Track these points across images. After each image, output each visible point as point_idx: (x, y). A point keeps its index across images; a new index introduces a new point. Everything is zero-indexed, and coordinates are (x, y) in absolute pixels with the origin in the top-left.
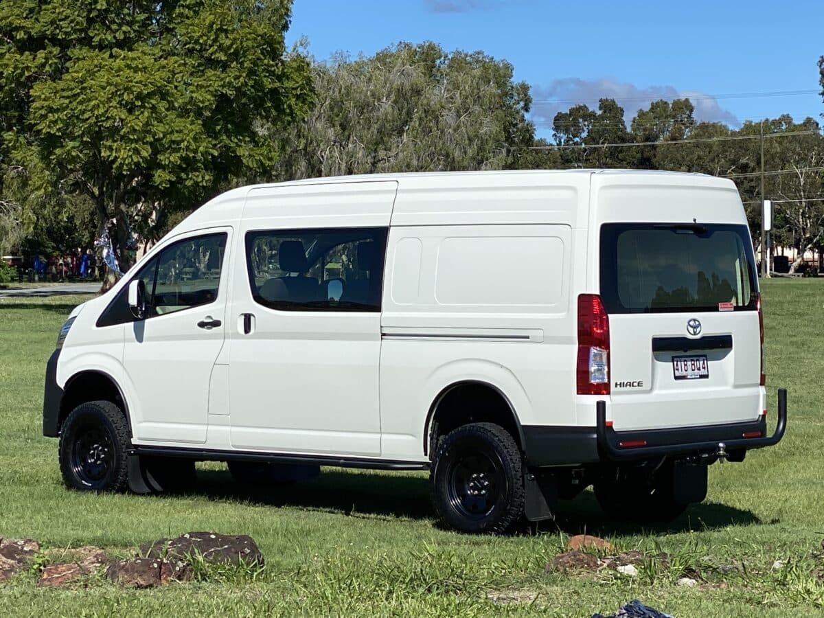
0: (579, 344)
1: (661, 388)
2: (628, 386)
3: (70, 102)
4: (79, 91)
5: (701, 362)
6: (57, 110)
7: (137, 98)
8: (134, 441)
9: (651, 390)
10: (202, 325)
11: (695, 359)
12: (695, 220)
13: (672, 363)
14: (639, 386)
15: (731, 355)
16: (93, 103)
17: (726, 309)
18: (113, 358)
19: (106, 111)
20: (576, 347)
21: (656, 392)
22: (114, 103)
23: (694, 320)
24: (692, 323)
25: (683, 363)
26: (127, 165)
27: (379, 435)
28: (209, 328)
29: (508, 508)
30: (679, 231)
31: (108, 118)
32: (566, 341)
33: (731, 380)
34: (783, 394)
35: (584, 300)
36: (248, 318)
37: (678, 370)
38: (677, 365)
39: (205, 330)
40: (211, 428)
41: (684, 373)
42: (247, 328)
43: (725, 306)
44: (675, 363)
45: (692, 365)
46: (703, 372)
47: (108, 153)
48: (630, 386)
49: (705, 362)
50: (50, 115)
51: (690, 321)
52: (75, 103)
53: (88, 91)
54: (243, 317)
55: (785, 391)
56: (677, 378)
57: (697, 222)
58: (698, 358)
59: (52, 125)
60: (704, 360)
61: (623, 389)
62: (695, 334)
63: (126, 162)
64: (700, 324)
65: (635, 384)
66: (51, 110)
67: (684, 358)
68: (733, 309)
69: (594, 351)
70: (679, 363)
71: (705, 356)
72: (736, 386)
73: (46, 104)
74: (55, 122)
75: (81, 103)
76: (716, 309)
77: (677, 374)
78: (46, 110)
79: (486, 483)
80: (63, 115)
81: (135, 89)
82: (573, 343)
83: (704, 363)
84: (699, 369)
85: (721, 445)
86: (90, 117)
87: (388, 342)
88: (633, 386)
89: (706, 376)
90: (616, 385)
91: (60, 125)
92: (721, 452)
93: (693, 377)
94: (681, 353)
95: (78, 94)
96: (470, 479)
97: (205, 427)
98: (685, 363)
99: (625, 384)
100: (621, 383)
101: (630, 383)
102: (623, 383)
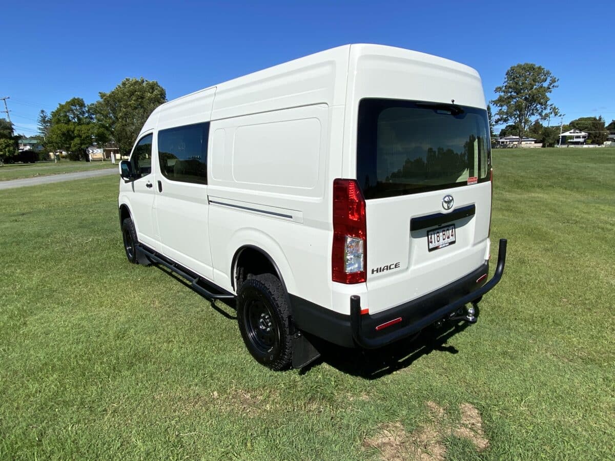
0: (334, 231)
1: (415, 264)
2: (385, 270)
8: (138, 240)
9: (408, 267)
10: (147, 186)
11: (446, 229)
12: (453, 101)
13: (427, 238)
14: (396, 267)
15: (473, 221)
17: (472, 183)
18: (129, 199)
21: (412, 268)
23: (448, 196)
24: (446, 199)
25: (436, 235)
28: (150, 188)
30: (438, 111)
32: (322, 226)
33: (472, 240)
35: (340, 186)
36: (160, 183)
37: (431, 242)
38: (431, 238)
39: (148, 189)
40: (156, 241)
41: (436, 244)
42: (160, 189)
43: (472, 180)
44: (430, 236)
45: (443, 234)
46: (452, 239)
48: (387, 269)
49: (454, 230)
51: (445, 197)
54: (158, 182)
55: (506, 242)
56: (430, 250)
57: (455, 103)
58: (448, 228)
60: (452, 229)
61: (382, 273)
62: (449, 208)
64: (453, 199)
65: (392, 267)
67: (438, 231)
68: (477, 182)
69: (350, 239)
70: (433, 236)
71: (454, 225)
72: (474, 245)
76: (465, 184)
77: (431, 246)
82: (328, 229)
83: (452, 231)
84: (448, 238)
85: (470, 311)
87: (212, 207)
88: (390, 269)
89: (453, 242)
90: (373, 271)
92: (471, 318)
93: (444, 245)
94: (436, 227)
96: (260, 317)
98: (438, 235)
99: (382, 268)
100: (378, 269)
101: (387, 266)
102: (381, 268)
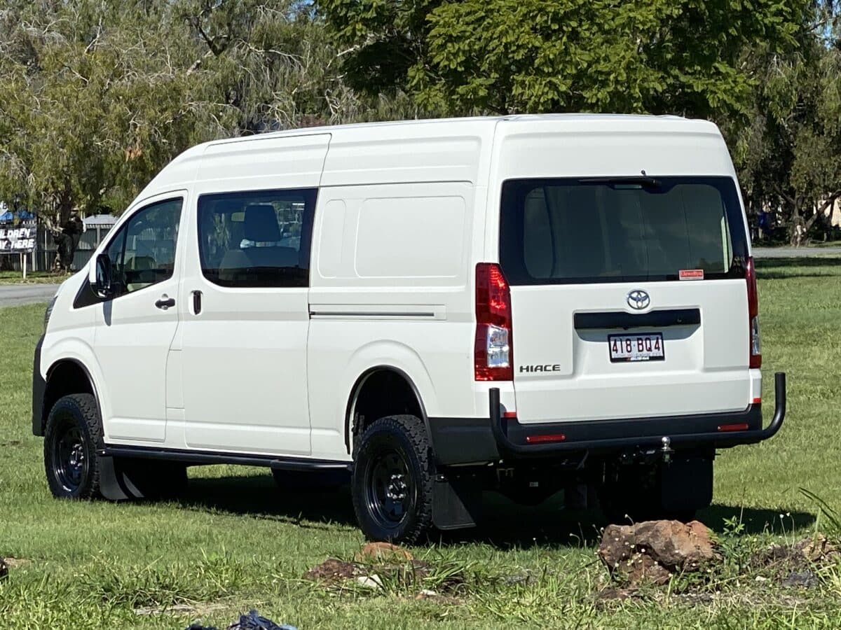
0: (478, 322)
1: (589, 373)
2: (539, 371)
3: (475, 29)
4: (483, 14)
5: (654, 342)
6: (459, 39)
7: (554, 20)
8: (107, 440)
9: (574, 374)
10: (159, 304)
11: (644, 337)
12: (643, 172)
13: (607, 343)
14: (554, 370)
15: (699, 332)
16: (501, 28)
17: (691, 278)
18: (87, 344)
19: (517, 40)
20: (474, 324)
21: (582, 377)
22: (526, 28)
23: (639, 292)
24: (635, 295)
25: (624, 343)
26: (543, 105)
27: (308, 431)
28: (166, 309)
29: (418, 514)
30: (617, 186)
31: (519, 47)
32: (462, 318)
33: (700, 361)
34: (781, 379)
35: (482, 269)
36: (197, 296)
37: (616, 351)
38: (615, 345)
39: (162, 311)
40: (169, 423)
41: (626, 355)
42: (197, 308)
43: (689, 274)
44: (612, 343)
45: (639, 344)
46: (655, 353)
47: (520, 90)
48: (541, 370)
49: (660, 341)
50: (449, 45)
51: (633, 292)
52: (479, 30)
53: (495, 14)
54: (193, 295)
55: (784, 375)
56: (613, 360)
57: (647, 174)
58: (648, 336)
59: (452, 57)
60: (658, 339)
61: (534, 374)
62: (640, 307)
63: (542, 100)
64: (647, 296)
65: (548, 368)
66: (450, 39)
67: (628, 337)
68: (702, 277)
69: (492, 330)
70: (618, 343)
71: (660, 334)
72: (707, 370)
73: (443, 31)
74: (456, 55)
75: (487, 29)
76: (675, 278)
77: (614, 355)
78: (444, 39)
79: (403, 486)
80: (464, 46)
81: (549, 9)
82: (471, 321)
83: (657, 342)
84: (649, 350)
85: (665, 439)
86: (497, 46)
87: (316, 322)
88: (545, 370)
89: (662, 358)
90: (521, 369)
91: (461, 58)
92: (665, 448)
93: (640, 359)
94: (622, 331)
95: (483, 18)
96: (390, 482)
97: (163, 423)
98: (628, 342)
99: (534, 368)
100: (528, 367)
101: (542, 367)
102: (532, 367)
